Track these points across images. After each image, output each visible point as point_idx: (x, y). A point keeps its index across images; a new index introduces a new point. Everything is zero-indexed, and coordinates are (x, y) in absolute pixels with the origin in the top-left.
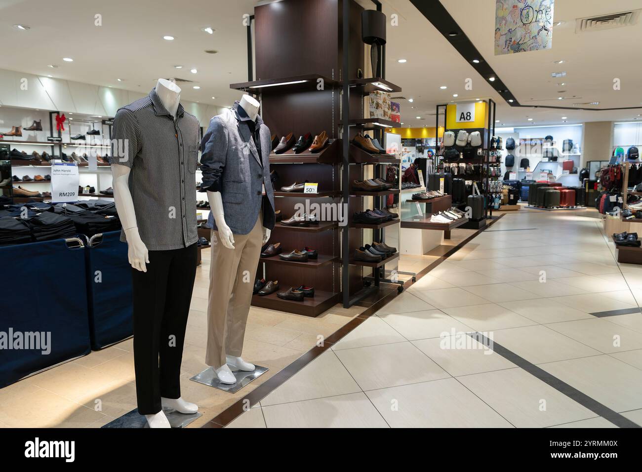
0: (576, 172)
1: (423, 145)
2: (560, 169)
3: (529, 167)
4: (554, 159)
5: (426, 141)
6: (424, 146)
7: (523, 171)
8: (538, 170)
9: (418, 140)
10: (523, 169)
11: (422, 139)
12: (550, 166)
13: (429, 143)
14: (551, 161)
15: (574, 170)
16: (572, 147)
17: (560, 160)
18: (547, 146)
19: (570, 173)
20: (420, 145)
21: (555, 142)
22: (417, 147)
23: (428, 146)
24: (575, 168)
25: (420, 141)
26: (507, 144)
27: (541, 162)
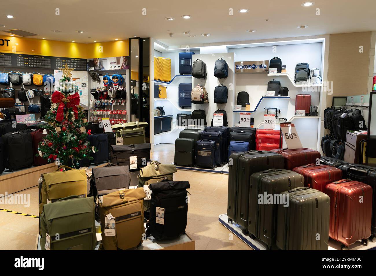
0: (315, 114)
1: (97, 68)
2: (292, 108)
3: (249, 104)
4: (283, 93)
5: (100, 63)
6: (97, 71)
7: (240, 109)
8: (261, 109)
9: (90, 61)
10: (240, 108)
11: (95, 60)
12: (277, 103)
13: (104, 66)
14: (279, 96)
15: (313, 110)
16: (309, 75)
17: (292, 94)
18: (273, 72)
19: (306, 115)
20: (93, 69)
21: (285, 67)
22: (89, 72)
23: (103, 70)
24: (314, 106)
25: (93, 63)
26: (215, 68)
27: (264, 97)
